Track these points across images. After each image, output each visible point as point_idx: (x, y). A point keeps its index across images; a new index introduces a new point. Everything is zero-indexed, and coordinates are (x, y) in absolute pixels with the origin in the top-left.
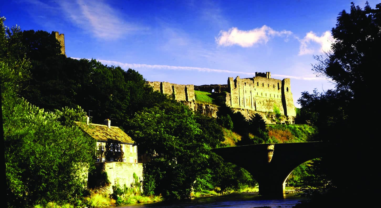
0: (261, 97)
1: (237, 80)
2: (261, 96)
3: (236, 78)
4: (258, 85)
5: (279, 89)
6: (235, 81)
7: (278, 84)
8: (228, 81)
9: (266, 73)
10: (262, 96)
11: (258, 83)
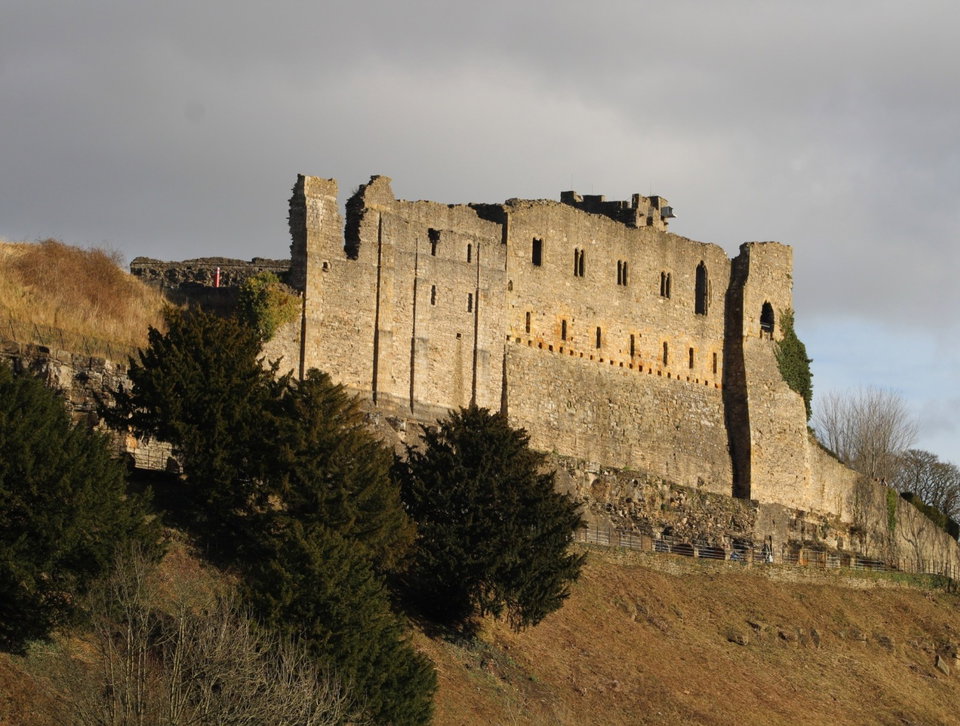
0: (556, 349)
1: (371, 201)
2: (557, 343)
3: (362, 188)
4: (537, 260)
5: (701, 308)
6: (355, 208)
7: (701, 271)
8: (292, 202)
9: (636, 197)
10: (568, 346)
11: (537, 246)
